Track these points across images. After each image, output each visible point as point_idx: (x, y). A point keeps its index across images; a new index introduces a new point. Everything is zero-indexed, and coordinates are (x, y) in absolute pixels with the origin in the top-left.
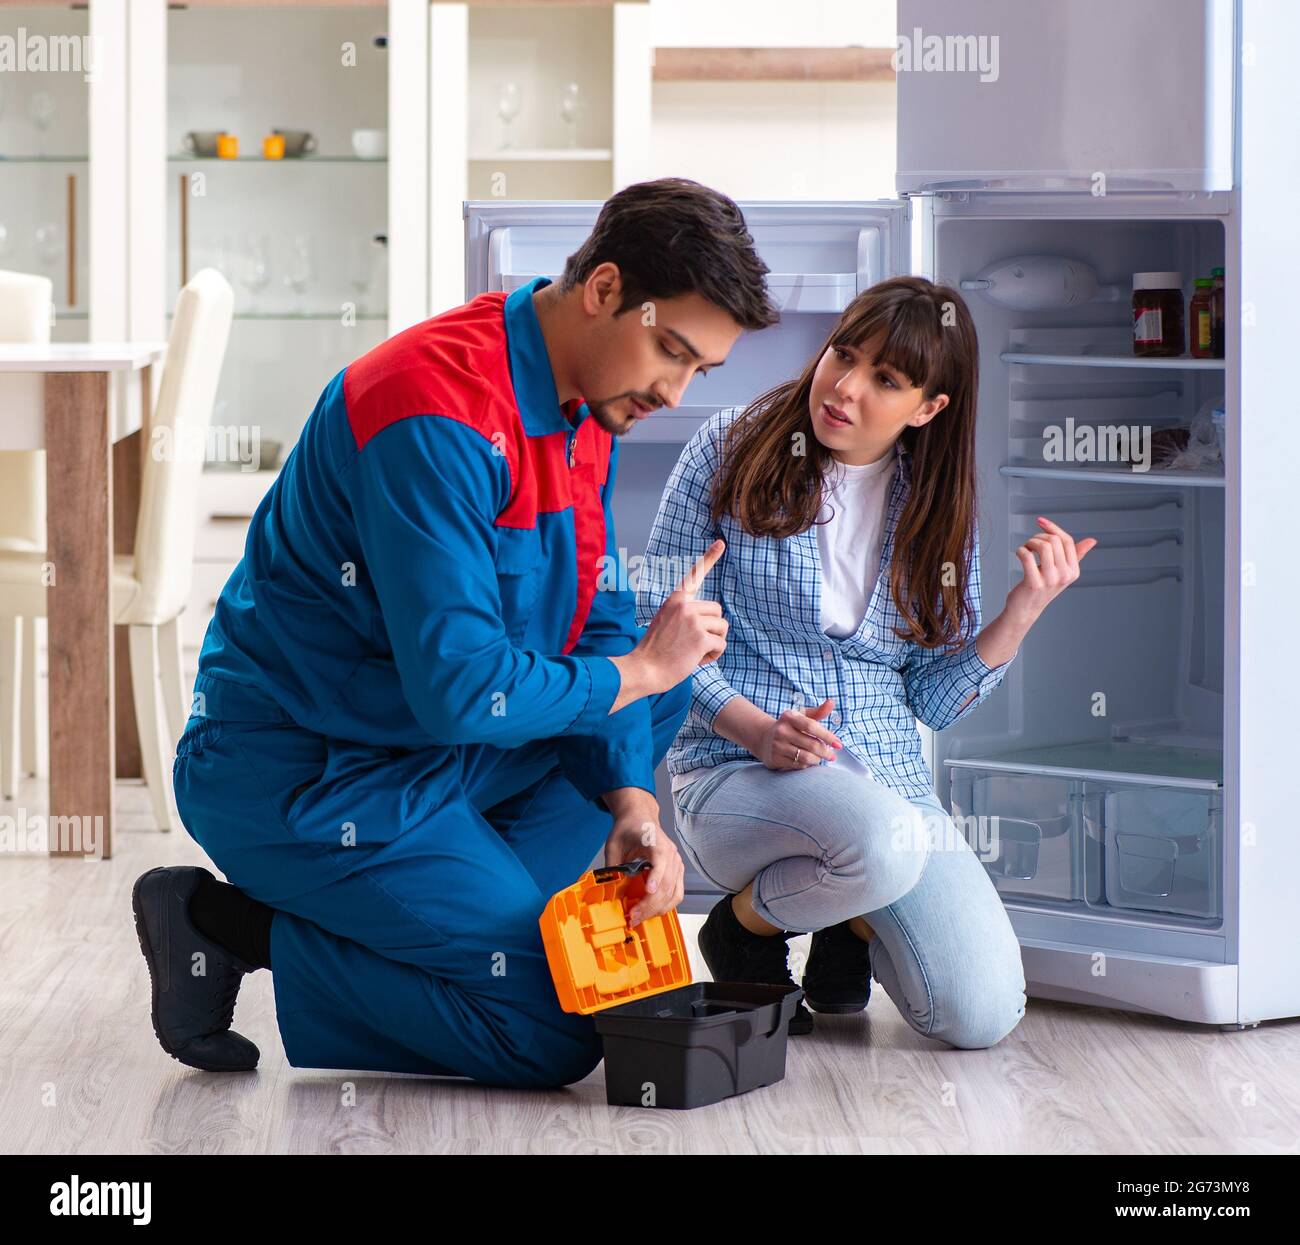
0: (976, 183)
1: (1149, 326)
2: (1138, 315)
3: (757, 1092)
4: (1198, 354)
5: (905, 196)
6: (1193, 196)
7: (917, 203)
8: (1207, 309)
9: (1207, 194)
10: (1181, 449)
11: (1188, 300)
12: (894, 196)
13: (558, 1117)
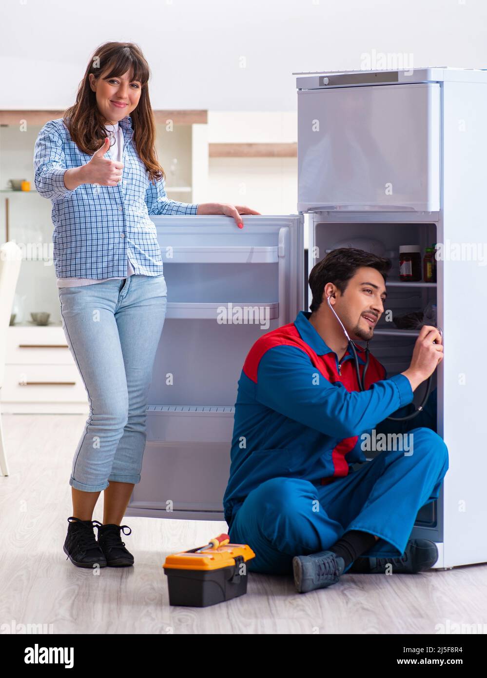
0: (332, 207)
1: (406, 269)
2: (401, 264)
3: (234, 600)
4: (427, 281)
5: (301, 213)
6: (423, 214)
7: (307, 216)
8: (430, 261)
9: (429, 212)
10: (420, 322)
11: (423, 257)
12: (297, 213)
13: (148, 611)
